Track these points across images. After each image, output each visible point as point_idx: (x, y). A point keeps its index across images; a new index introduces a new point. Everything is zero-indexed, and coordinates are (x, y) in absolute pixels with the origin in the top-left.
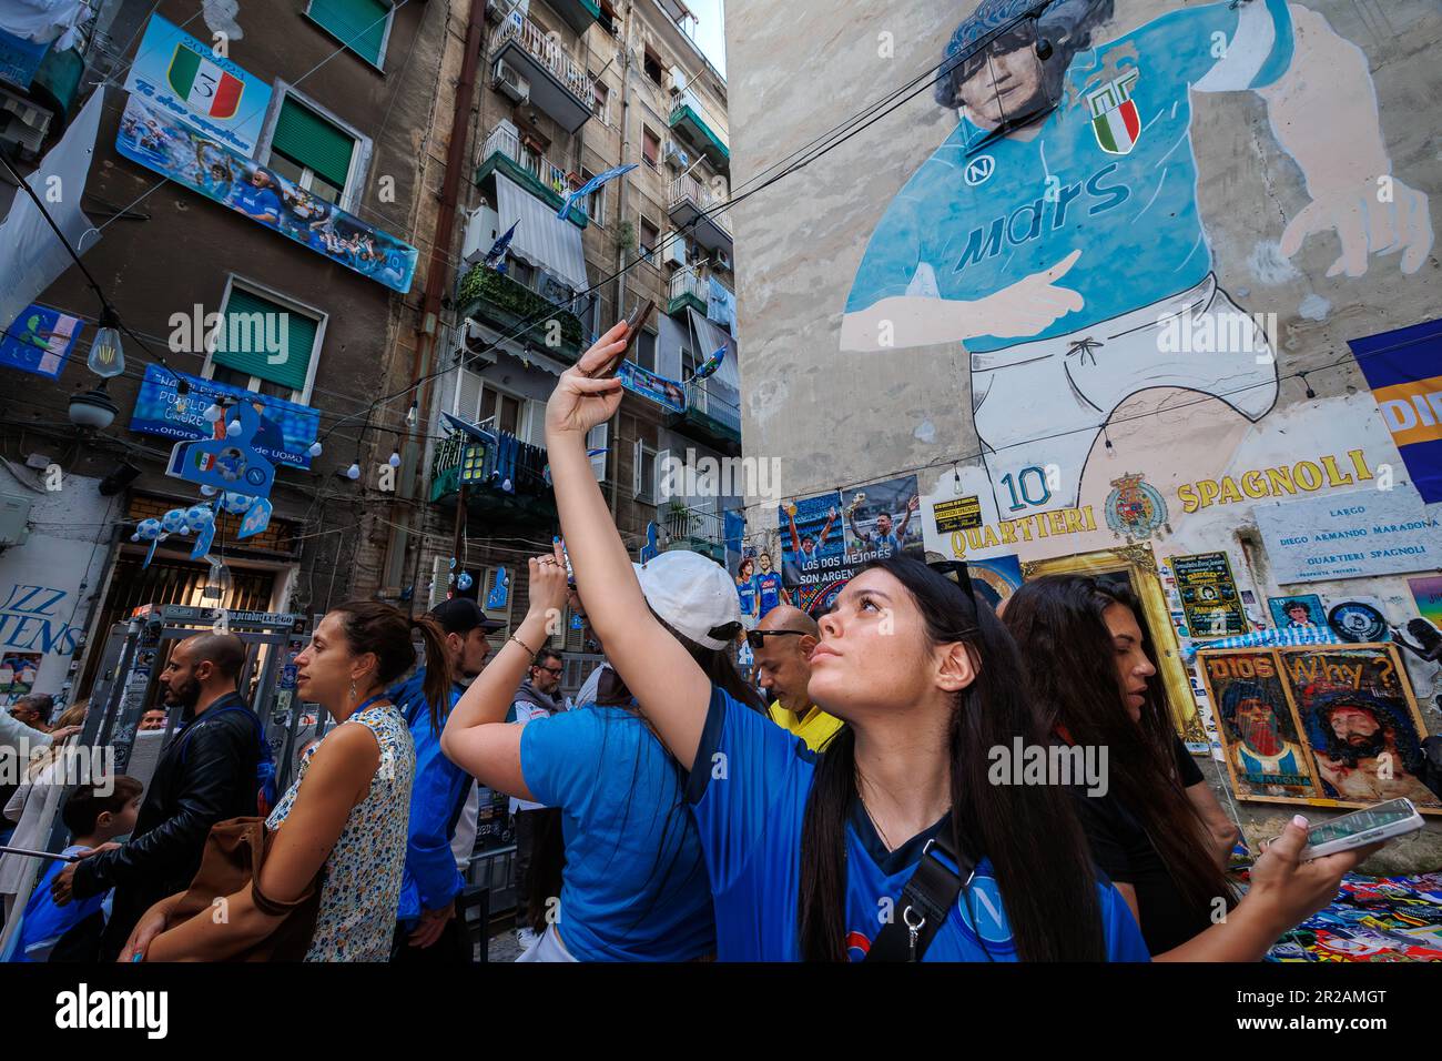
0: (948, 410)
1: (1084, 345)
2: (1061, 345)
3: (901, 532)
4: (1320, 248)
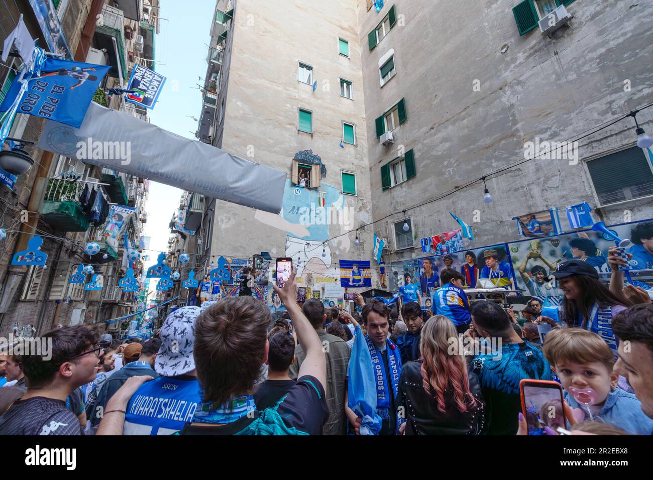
0: (280, 247)
1: (308, 244)
2: (304, 242)
3: (263, 275)
4: (340, 243)
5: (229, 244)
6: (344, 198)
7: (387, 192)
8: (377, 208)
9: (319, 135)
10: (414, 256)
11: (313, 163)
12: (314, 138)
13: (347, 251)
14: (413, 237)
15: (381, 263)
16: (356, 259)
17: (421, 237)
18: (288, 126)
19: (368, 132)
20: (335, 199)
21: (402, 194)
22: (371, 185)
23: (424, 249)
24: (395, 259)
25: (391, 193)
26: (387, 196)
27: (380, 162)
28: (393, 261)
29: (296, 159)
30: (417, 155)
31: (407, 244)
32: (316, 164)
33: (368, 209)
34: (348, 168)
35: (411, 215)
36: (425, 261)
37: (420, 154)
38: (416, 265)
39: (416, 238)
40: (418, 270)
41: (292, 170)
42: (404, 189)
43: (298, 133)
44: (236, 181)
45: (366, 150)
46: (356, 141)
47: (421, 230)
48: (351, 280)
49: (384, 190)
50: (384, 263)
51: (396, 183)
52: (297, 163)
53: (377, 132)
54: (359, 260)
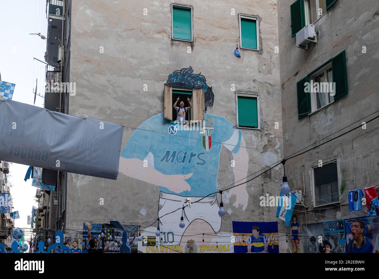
0: (151, 207)
2: (183, 199)
4: (233, 198)
5: (87, 205)
6: (240, 133)
7: (305, 121)
8: (291, 145)
9: (203, 42)
10: (339, 215)
11: (194, 87)
12: (195, 48)
13: (244, 209)
14: (340, 188)
15: (293, 225)
16: (256, 219)
17: (350, 188)
18: (158, 36)
19: (280, 28)
20: (227, 136)
21: (327, 124)
22: (283, 110)
23: (352, 207)
24: (313, 219)
25: (310, 122)
26: (304, 127)
27: (297, 74)
28: (310, 222)
29: (169, 84)
30: (351, 61)
31: (330, 198)
32: (199, 88)
33: (277, 147)
34: (246, 87)
35: (337, 156)
36: (354, 223)
37: (355, 58)
38: (341, 228)
39: (343, 189)
40: (344, 237)
41: (163, 100)
42: (330, 116)
43: (172, 44)
44: (58, 144)
45: (276, 58)
46: (261, 43)
47: (351, 177)
48: (249, 248)
49: (301, 118)
50: (297, 225)
51: (319, 105)
52: (171, 89)
53: (292, 26)
54: (262, 221)
